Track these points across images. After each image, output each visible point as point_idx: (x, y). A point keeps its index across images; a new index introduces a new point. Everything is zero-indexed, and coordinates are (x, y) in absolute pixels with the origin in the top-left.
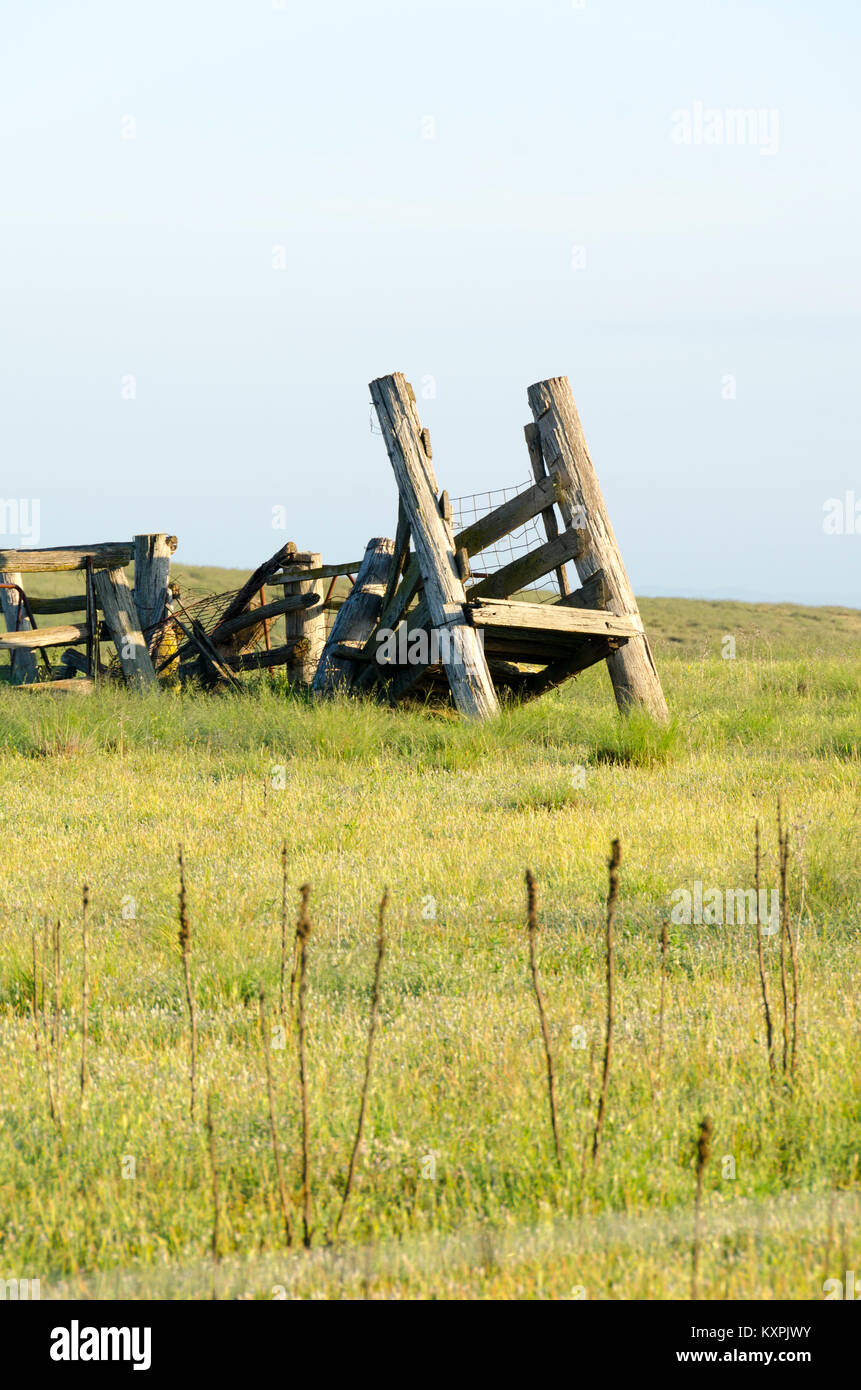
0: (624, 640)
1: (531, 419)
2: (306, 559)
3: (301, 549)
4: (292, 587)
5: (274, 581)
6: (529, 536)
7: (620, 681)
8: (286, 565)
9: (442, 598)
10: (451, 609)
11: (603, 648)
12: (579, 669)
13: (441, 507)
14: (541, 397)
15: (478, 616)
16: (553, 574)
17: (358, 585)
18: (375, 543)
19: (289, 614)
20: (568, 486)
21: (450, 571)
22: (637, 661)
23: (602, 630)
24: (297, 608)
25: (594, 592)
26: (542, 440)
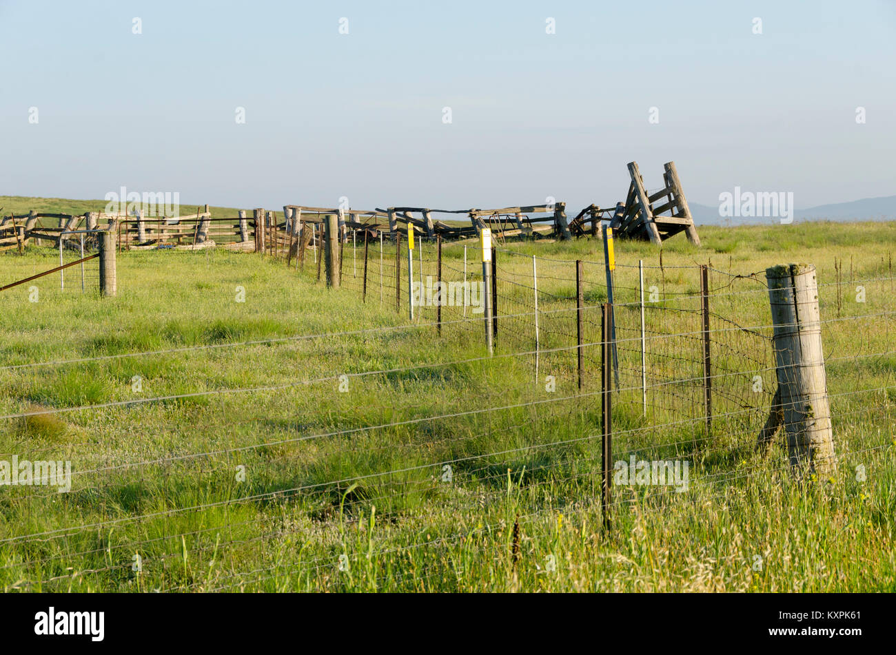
0: (689, 226)
1: (665, 172)
2: (597, 208)
3: (595, 206)
4: (593, 215)
5: (588, 214)
6: (664, 200)
7: (689, 235)
8: (592, 209)
9: (647, 216)
10: (649, 219)
11: (685, 227)
12: (676, 233)
13: (646, 193)
14: (668, 167)
15: (656, 220)
16: (670, 210)
17: (616, 214)
18: (619, 203)
19: (592, 222)
20: (675, 188)
21: (649, 210)
22: (693, 231)
23: (684, 223)
24: (594, 220)
25: (682, 214)
26: (668, 176)
